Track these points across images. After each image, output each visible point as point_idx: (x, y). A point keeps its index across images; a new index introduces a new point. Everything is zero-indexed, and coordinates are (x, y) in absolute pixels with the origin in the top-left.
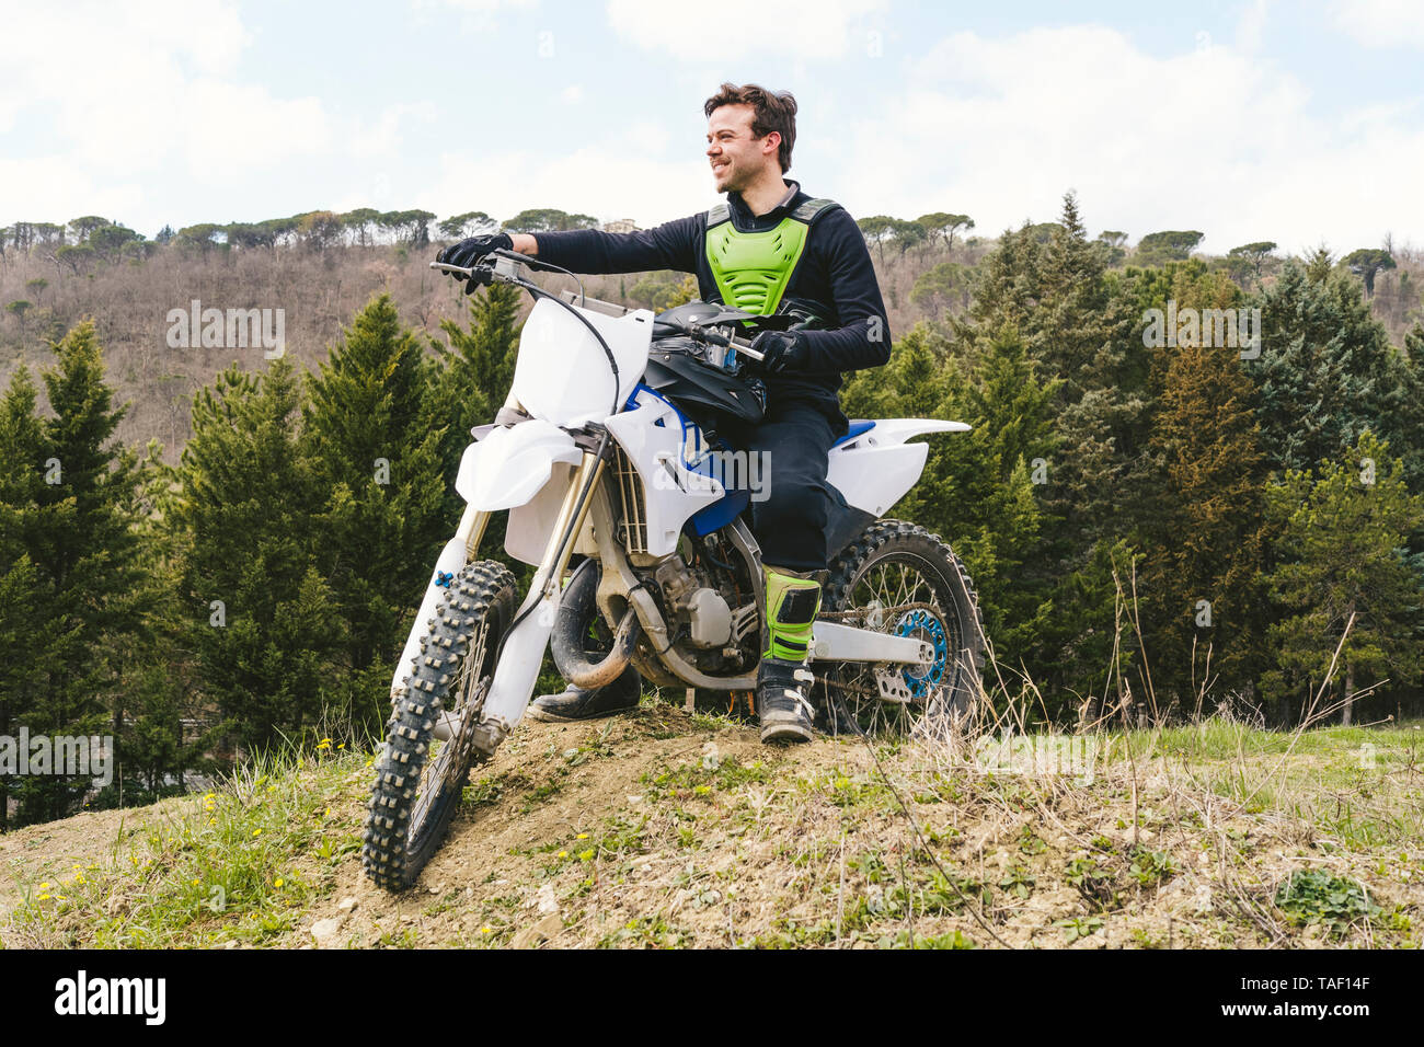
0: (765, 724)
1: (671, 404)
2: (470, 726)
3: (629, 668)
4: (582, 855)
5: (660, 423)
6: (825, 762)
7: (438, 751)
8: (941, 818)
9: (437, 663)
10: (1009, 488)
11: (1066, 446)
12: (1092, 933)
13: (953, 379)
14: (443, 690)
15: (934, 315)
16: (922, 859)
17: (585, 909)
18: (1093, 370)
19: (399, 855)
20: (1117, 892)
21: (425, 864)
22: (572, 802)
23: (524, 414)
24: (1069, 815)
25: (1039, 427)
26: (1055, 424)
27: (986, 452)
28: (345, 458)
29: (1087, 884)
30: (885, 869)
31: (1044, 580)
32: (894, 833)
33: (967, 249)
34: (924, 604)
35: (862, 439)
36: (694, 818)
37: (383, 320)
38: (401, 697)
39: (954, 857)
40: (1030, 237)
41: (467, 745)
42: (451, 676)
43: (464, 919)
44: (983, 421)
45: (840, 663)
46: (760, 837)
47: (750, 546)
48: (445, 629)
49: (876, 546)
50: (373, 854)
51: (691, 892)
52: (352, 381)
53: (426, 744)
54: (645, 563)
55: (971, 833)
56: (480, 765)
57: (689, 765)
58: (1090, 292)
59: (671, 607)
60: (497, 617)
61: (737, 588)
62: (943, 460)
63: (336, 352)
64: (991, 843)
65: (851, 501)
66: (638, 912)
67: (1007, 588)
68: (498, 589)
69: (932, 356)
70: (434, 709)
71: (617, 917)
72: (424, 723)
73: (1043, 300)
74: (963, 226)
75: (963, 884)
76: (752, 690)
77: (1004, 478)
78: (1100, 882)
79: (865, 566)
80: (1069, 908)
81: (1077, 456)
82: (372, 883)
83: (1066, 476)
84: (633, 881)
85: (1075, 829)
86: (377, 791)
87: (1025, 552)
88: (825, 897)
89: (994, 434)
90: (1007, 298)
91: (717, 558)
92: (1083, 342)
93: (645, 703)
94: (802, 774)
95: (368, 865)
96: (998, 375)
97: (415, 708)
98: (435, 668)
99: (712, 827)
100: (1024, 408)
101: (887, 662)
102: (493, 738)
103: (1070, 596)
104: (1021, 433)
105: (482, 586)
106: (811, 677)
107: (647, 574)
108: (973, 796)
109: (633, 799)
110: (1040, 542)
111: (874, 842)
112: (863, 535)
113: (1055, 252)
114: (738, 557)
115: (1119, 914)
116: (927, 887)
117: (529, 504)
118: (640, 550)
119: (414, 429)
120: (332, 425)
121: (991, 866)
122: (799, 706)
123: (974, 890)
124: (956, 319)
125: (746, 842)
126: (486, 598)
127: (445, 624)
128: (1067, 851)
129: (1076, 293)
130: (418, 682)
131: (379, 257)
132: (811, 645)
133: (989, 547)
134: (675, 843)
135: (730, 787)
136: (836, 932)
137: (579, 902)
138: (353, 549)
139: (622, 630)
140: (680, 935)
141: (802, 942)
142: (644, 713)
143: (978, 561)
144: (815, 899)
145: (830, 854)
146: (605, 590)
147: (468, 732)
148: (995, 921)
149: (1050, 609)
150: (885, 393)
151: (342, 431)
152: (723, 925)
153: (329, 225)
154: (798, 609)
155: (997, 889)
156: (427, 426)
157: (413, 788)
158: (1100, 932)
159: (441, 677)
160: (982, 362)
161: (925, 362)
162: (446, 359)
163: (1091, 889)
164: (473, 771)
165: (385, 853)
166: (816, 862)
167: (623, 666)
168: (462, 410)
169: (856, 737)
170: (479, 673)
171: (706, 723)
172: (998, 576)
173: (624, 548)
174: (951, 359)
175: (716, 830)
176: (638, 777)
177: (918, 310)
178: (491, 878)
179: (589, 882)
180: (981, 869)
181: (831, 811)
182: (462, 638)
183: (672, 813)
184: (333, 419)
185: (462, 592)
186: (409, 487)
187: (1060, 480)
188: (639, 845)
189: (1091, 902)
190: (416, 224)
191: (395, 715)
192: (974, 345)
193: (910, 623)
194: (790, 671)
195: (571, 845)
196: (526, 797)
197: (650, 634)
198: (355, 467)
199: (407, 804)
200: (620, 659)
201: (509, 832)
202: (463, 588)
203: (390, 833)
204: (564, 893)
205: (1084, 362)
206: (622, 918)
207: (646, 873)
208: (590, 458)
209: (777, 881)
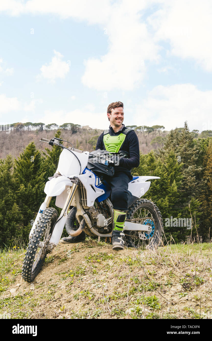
0: (113, 245)
1: (93, 173)
2: (47, 245)
3: (83, 232)
4: (71, 275)
5: (90, 177)
6: (126, 255)
7: (39, 251)
8: (151, 269)
9: (39, 231)
10: (172, 187)
11: (185, 178)
12: (185, 296)
13: (159, 163)
14: (40, 237)
15: (155, 148)
16: (147, 278)
17: (71, 288)
18: (191, 161)
19: (30, 274)
20: (191, 286)
21: (36, 276)
22: (69, 262)
23: (60, 175)
24: (181, 268)
25: (179, 174)
26: (182, 173)
27: (167, 179)
28: (23, 179)
29: (184, 284)
30: (139, 280)
31: (179, 208)
32: (141, 272)
33: (163, 133)
34: (150, 218)
35: (136, 180)
36: (96, 267)
37: (32, 148)
38: (31, 238)
39: (154, 278)
40: (177, 131)
41: (46, 249)
42: (42, 234)
43: (44, 289)
44: (166, 172)
45: (131, 231)
46: (111, 272)
47: (110, 204)
48: (41, 223)
49: (139, 204)
50: (24, 274)
51: (95, 285)
52: (25, 161)
53: (36, 249)
54: (87, 208)
55: (158, 272)
56: (49, 254)
57: (96, 254)
58: (190, 144)
59: (92, 218)
60: (53, 220)
61: (107, 214)
62: (157, 181)
63: (21, 154)
64: (163, 275)
65: (133, 194)
66: (83, 289)
67: (171, 210)
68: (53, 214)
69: (155, 158)
70: (38, 241)
71: (78, 290)
72: (36, 244)
73: (180, 145)
74: (162, 128)
75: (156, 284)
76: (110, 237)
77: (171, 185)
78: (187, 284)
79: (136, 209)
80: (180, 290)
81: (187, 180)
82: (24, 280)
83: (184, 185)
84: (82, 281)
85: (182, 271)
86: (25, 260)
87: (175, 202)
88: (125, 287)
89: (168, 175)
90: (172, 145)
91: (103, 207)
92: (188, 155)
93: (87, 239)
94: (121, 257)
95: (23, 276)
96: (169, 162)
97: (34, 241)
98: (39, 232)
99: (100, 269)
100: (175, 170)
101: (141, 231)
102: (52, 248)
103: (185, 212)
104: (174, 175)
105: (50, 213)
106: (124, 234)
107: (87, 211)
108: (159, 263)
109: (83, 262)
110: (179, 200)
111: (136, 274)
112: (136, 202)
113: (182, 135)
114: (108, 207)
115: (191, 292)
116: (148, 285)
117: (61, 195)
118: (86, 205)
119: (39, 172)
120: (20, 171)
121: (163, 280)
122: (121, 241)
123: (159, 285)
124: (160, 149)
125: (108, 273)
126: (51, 216)
127: (41, 222)
128: (180, 277)
129: (187, 144)
130: (35, 235)
131: (32, 133)
132: (124, 227)
133: (167, 201)
134: (92, 273)
135: (105, 260)
136: (127, 295)
137: (70, 286)
138: (24, 199)
139: (81, 223)
140: (92, 295)
141: (120, 297)
142: (86, 242)
143: (165, 204)
144: (123, 287)
145: (127, 276)
146: (78, 214)
147: (46, 246)
148: (163, 293)
149: (181, 215)
150: (144, 165)
151: (22, 172)
152: (102, 293)
153: (21, 126)
154: (121, 219)
155: (164, 285)
156: (41, 172)
157: (33, 259)
158: (187, 296)
159: (40, 234)
160: (166, 159)
161: (153, 159)
162: (46, 157)
163: (185, 285)
164: (47, 255)
165: (27, 273)
166: (123, 278)
167: (81, 231)
168: (49, 168)
169: (134, 248)
170: (49, 233)
171: (100, 244)
172: (169, 207)
173: (82, 205)
174: (159, 158)
175: (101, 270)
176: (84, 257)
177: (152, 147)
178: (51, 280)
179: (73, 281)
180: (160, 281)
181: (127, 267)
182: (45, 225)
183: (92, 266)
184: (20, 170)
185: (45, 215)
186: (37, 185)
187: (183, 186)
188: (84, 273)
189: (185, 289)
190: (40, 126)
191: (29, 242)
192: (164, 155)
193: (146, 222)
194: (119, 233)
195: (69, 273)
196: (59, 261)
197: (88, 224)
198: (25, 180)
199: (31, 262)
200: (81, 230)
201: (55, 269)
202: (45, 214)
203: (28, 269)
204: (67, 284)
205: (189, 159)
206: (80, 290)
207: (85, 280)
208: (75, 185)
209: (115, 283)
